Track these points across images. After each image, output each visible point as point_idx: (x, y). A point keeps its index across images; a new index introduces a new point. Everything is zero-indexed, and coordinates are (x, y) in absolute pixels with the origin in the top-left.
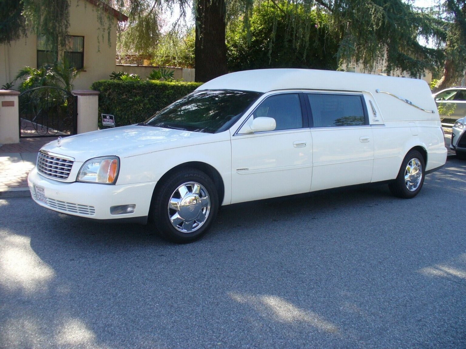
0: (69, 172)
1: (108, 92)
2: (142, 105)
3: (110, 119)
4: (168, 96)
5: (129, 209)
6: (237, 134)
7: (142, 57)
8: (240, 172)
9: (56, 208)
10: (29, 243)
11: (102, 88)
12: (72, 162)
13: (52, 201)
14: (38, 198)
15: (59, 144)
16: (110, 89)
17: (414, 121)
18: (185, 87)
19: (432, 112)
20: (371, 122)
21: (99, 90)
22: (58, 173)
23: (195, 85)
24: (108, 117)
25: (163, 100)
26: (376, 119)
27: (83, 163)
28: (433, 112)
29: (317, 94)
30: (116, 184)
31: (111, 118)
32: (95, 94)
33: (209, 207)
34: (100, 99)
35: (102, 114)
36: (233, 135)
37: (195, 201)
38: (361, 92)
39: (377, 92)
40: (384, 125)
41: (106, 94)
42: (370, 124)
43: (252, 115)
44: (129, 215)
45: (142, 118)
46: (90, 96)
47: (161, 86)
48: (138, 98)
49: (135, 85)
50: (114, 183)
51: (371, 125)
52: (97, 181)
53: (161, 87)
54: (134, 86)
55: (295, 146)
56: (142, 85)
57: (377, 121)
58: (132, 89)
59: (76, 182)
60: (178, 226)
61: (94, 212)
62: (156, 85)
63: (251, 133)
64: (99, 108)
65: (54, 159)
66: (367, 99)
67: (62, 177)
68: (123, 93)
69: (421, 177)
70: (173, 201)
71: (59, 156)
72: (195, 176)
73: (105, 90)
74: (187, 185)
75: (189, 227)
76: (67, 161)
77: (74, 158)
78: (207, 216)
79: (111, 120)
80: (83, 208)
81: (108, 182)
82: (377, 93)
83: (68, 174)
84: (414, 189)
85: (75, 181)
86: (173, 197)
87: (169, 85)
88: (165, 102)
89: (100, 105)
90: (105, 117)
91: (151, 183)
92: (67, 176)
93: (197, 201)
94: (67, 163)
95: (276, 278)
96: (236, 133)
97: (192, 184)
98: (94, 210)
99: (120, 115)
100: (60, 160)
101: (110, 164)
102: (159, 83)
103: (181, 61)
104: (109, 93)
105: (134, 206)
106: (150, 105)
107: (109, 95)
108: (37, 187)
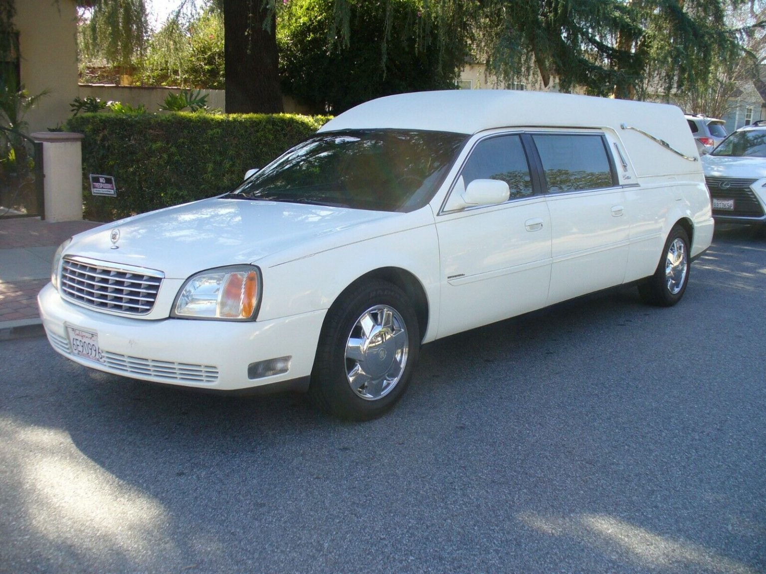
0: (152, 300)
1: (101, 135)
2: (165, 156)
3: (106, 183)
4: (211, 139)
5: (280, 365)
6: (443, 211)
7: (118, 70)
8: (453, 281)
9: (127, 370)
10: (72, 442)
11: (88, 128)
12: (159, 280)
13: (115, 358)
14: (76, 352)
15: (114, 243)
16: (103, 129)
17: (673, 176)
18: (241, 122)
19: (693, 159)
20: (622, 181)
21: (82, 132)
22: (124, 301)
23: (257, 118)
24: (101, 180)
25: (204, 147)
26: (627, 174)
27: (184, 280)
28: (695, 160)
29: (545, 135)
30: (257, 320)
31: (108, 181)
32: (75, 140)
33: (406, 350)
34: (84, 148)
35: (91, 176)
36: (438, 215)
37: (380, 339)
38: (600, 129)
39: (623, 128)
40: (637, 184)
41: (97, 138)
42: (620, 184)
43: (461, 176)
44: (281, 377)
45: (166, 179)
46: (67, 143)
47: (199, 121)
48: (159, 144)
49: (152, 121)
50: (253, 318)
51: (621, 186)
52: (218, 316)
53: (199, 124)
54: (150, 123)
55: (528, 228)
56: (164, 120)
57: (628, 178)
58: (147, 128)
59: (170, 318)
60: (359, 389)
61: (217, 377)
62: (190, 120)
63: (462, 210)
64: (83, 165)
65: (112, 274)
66: (611, 140)
67: (135, 310)
68: (130, 136)
69: (685, 268)
70: (352, 343)
71: (122, 268)
72: (386, 293)
73: (96, 131)
74: (371, 312)
75: (377, 390)
76: (145, 278)
77: (163, 272)
78: (403, 365)
79: (109, 186)
80: (190, 369)
81: (240, 317)
82: (623, 131)
83: (151, 304)
84: (677, 290)
85: (168, 316)
86: (352, 337)
87: (212, 120)
88: (206, 149)
89: (84, 160)
90: (96, 180)
91: (317, 313)
92: (148, 308)
93: (382, 339)
94: (145, 280)
95: (577, 477)
96: (441, 212)
97: (379, 310)
98: (217, 372)
99: (125, 176)
100: (128, 276)
101: (244, 283)
102: (196, 117)
103: (186, 76)
104: (103, 137)
105: (286, 359)
106: (181, 157)
107: (104, 139)
108: (73, 330)
